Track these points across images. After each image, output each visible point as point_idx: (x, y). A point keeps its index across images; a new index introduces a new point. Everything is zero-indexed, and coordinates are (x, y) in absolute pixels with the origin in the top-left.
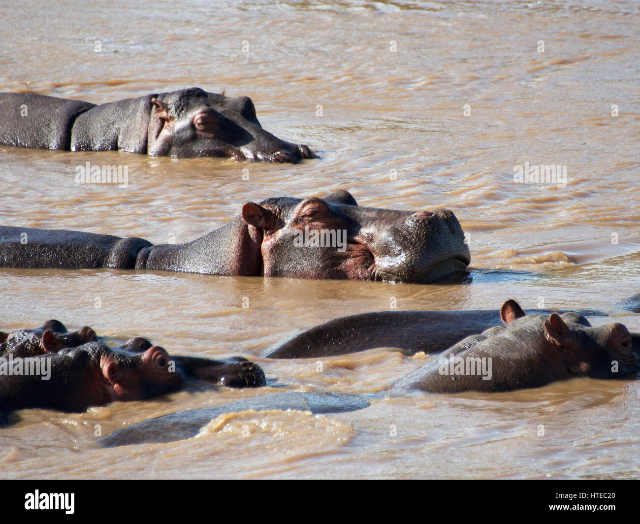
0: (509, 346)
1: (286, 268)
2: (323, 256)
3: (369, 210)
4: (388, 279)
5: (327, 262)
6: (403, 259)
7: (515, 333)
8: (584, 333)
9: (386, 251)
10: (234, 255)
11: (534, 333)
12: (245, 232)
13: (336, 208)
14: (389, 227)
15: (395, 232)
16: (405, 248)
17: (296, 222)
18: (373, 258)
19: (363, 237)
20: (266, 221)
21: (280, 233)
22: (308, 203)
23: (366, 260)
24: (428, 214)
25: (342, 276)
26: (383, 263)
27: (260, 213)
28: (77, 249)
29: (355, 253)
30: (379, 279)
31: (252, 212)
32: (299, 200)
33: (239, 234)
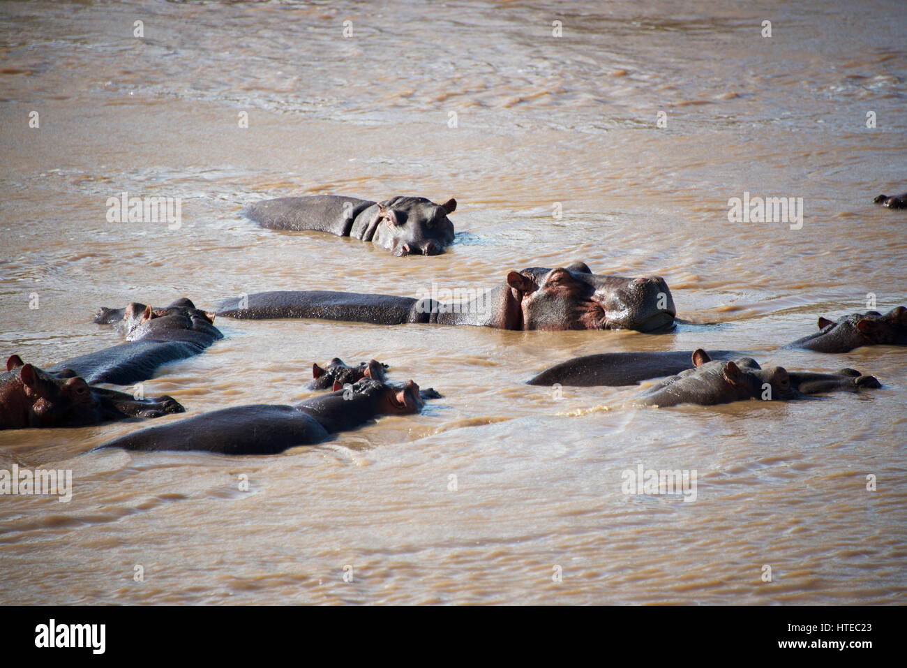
0: (698, 384)
1: (539, 319)
2: (567, 311)
3: (601, 277)
4: (615, 328)
5: (571, 315)
6: (627, 313)
7: (702, 375)
8: (753, 374)
9: (614, 307)
10: (501, 311)
11: (716, 375)
12: (509, 294)
13: (577, 275)
14: (615, 289)
15: (621, 293)
16: (628, 305)
17: (547, 285)
18: (604, 312)
19: (596, 297)
20: (525, 285)
21: (535, 294)
22: (556, 272)
23: (599, 314)
24: (645, 280)
25: (581, 326)
26: (611, 316)
27: (521, 279)
28: (387, 309)
29: (590, 309)
30: (609, 328)
31: (514, 279)
32: (549, 270)
33: (505, 295)
